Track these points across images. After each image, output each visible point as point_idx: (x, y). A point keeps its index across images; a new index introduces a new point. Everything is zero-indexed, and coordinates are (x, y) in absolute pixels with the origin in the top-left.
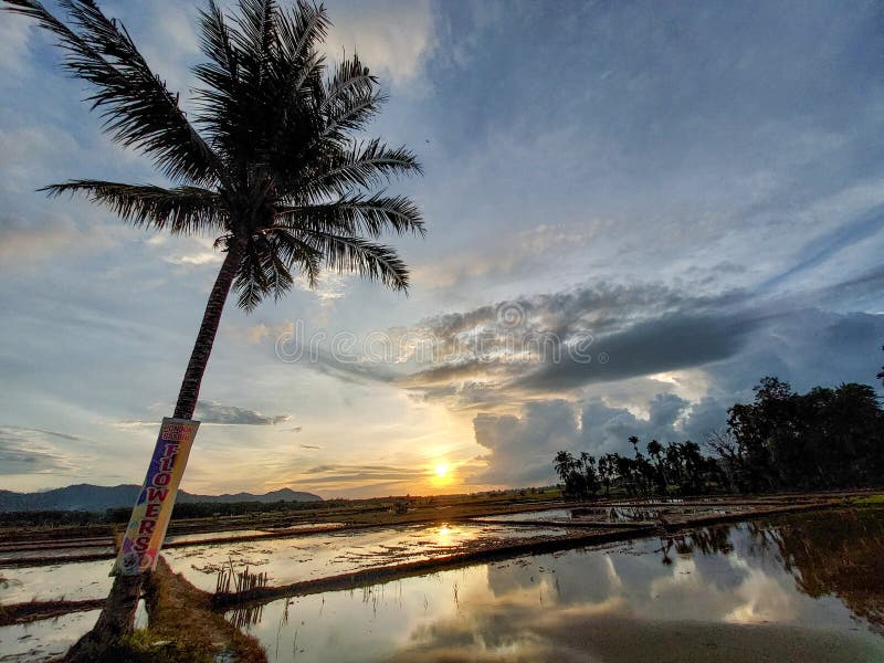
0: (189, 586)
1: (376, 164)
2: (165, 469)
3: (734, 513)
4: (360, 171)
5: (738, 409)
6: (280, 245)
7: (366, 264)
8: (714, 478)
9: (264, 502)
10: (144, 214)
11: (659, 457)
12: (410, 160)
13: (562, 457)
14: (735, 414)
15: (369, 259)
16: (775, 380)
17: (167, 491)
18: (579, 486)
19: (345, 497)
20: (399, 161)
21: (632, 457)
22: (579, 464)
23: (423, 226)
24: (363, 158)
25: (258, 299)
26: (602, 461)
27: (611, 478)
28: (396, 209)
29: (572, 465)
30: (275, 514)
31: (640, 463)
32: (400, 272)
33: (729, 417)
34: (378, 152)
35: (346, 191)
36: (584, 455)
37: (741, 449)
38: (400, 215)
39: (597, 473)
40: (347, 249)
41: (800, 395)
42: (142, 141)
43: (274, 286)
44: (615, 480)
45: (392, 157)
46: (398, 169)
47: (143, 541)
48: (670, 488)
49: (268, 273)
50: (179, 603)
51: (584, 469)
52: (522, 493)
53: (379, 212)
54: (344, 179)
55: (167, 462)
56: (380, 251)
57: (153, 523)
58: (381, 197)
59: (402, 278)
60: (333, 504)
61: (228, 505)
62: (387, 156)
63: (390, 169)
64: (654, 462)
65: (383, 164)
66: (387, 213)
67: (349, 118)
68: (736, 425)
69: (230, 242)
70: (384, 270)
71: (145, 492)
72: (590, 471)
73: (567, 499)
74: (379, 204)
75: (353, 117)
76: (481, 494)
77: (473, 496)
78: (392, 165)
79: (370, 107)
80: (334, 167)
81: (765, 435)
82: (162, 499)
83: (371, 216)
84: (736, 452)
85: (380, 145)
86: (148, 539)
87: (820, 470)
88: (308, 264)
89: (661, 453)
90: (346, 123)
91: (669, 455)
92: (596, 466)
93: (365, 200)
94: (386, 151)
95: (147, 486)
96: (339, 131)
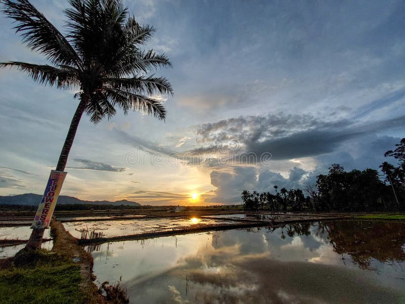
0: (70, 236)
1: (151, 62)
2: (52, 190)
3: (305, 219)
4: (143, 64)
5: (321, 177)
6: (108, 95)
7: (147, 107)
8: (307, 205)
9: (114, 205)
10: (44, 78)
11: (285, 195)
12: (166, 61)
13: (245, 193)
14: (320, 178)
15: (148, 105)
16: (338, 165)
17: (53, 199)
18: (251, 205)
19: (151, 205)
20: (161, 60)
21: (275, 194)
22: (252, 196)
23: (172, 92)
24: (145, 58)
25: (100, 118)
26: (262, 195)
27: (265, 202)
28: (161, 83)
29: (249, 196)
30: (118, 211)
31: (278, 197)
32: (162, 111)
33: (317, 180)
34: (152, 55)
35: (136, 73)
36: (255, 192)
37: (319, 194)
38: (162, 86)
39: (259, 200)
40: (138, 100)
41: (347, 172)
42: (39, 48)
43: (108, 113)
44: (266, 204)
45: (158, 58)
46: (161, 64)
47: (44, 217)
48: (288, 208)
49: (103, 108)
50: (65, 242)
51: (254, 198)
52: (228, 207)
53: (153, 84)
54: (136, 68)
55: (53, 188)
56: (153, 102)
57: (48, 211)
58: (153, 77)
59: (163, 114)
60: (145, 207)
61: (98, 206)
62: (156, 58)
63: (158, 64)
64: (283, 196)
65: (154, 62)
66: (156, 84)
67: (138, 39)
68: (320, 183)
69: (82, 95)
70: (155, 109)
71: (44, 198)
72: (256, 198)
73: (245, 210)
74: (152, 80)
75: (140, 38)
76: (211, 207)
77: (207, 207)
78: (159, 62)
79: (148, 34)
80: (131, 62)
81: (330, 188)
82: (51, 201)
83: (149, 86)
84: (317, 194)
85: (153, 52)
86: (46, 216)
87: (350, 204)
88: (123, 104)
89: (286, 193)
90: (137, 41)
91: (289, 194)
92: (259, 197)
93: (145, 78)
94: (155, 56)
95: (45, 196)
96: (134, 45)
